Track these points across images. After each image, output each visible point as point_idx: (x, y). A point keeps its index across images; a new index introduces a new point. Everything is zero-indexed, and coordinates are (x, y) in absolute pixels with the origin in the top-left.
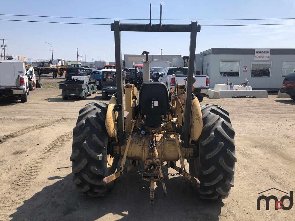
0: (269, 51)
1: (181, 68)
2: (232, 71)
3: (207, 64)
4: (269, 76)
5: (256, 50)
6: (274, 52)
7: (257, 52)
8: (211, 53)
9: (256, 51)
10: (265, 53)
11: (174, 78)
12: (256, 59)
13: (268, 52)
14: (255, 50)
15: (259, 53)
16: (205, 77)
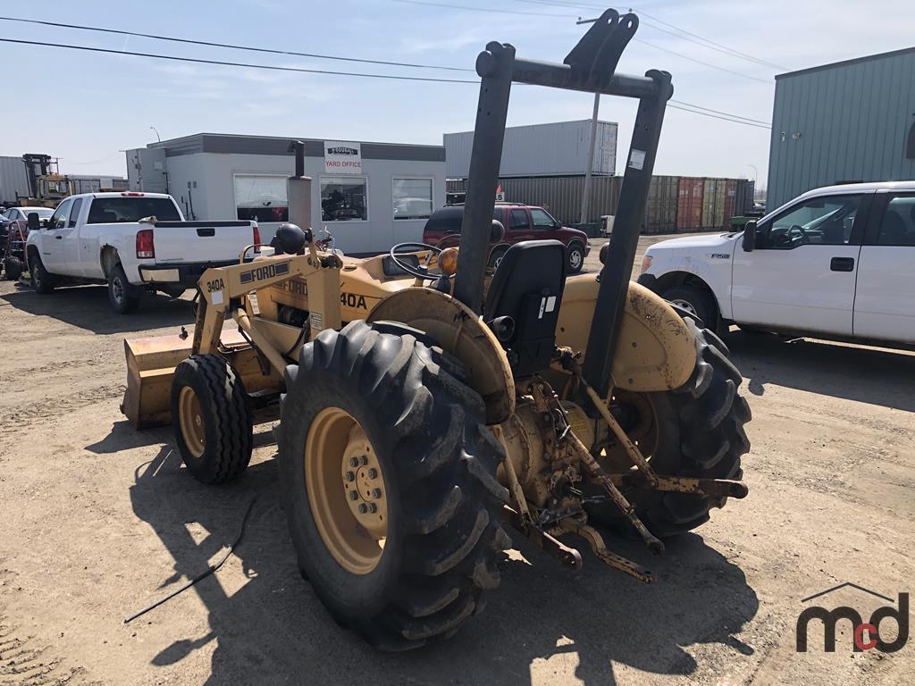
0: (358, 148)
1: (137, 195)
2: (270, 206)
3: (189, 184)
4: (365, 219)
5: (325, 143)
6: (372, 151)
7: (330, 151)
8: (202, 147)
9: (327, 146)
10: (348, 153)
11: (152, 231)
12: (329, 169)
13: (355, 152)
14: (323, 143)
15: (335, 152)
16: (249, 224)
